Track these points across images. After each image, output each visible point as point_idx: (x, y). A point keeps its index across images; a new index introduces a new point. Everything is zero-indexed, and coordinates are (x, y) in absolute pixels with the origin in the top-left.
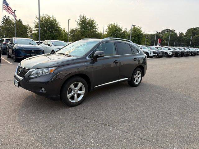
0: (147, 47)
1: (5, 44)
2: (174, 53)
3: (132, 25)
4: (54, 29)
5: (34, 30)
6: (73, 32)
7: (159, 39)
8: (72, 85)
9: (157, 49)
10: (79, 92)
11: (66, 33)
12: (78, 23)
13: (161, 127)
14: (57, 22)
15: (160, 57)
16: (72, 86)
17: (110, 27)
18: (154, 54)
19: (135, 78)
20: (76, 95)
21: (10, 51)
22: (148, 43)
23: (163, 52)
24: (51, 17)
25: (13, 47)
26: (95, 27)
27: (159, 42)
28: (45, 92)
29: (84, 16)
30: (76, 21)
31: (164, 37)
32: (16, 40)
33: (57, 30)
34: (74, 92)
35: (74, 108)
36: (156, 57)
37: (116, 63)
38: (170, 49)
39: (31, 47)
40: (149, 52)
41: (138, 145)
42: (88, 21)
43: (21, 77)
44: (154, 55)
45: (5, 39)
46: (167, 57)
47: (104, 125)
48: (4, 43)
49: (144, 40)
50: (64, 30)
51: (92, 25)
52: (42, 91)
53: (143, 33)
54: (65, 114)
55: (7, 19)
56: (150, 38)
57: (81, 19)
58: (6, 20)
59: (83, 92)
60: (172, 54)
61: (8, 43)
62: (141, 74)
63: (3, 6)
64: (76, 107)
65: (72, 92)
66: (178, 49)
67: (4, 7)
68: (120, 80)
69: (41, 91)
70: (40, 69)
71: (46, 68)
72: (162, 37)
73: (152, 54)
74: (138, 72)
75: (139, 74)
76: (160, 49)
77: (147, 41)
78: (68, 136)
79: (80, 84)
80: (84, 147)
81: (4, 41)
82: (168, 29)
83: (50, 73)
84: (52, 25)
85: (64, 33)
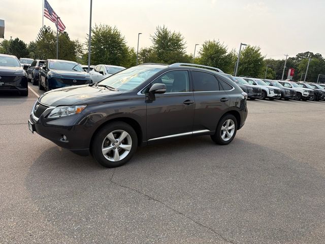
0: (265, 81)
1: (38, 69)
2: (313, 94)
3: (242, 44)
4: (116, 48)
5: (85, 49)
6: (144, 53)
7: (291, 68)
8: (111, 134)
9: (282, 87)
10: (122, 146)
11: (134, 54)
12: (154, 39)
13: (241, 210)
14: (121, 37)
15: (287, 99)
16: (111, 136)
17: (207, 46)
18: (277, 95)
19: (222, 131)
20: (116, 151)
21: (43, 79)
22: (270, 75)
23: (292, 92)
24: (113, 28)
25: (47, 73)
26: (182, 46)
27: (291, 75)
28: (67, 141)
29: (165, 28)
30: (151, 36)
31: (301, 65)
32: (52, 64)
33: (120, 49)
34: (113, 145)
35: (112, 170)
36: (280, 99)
37: (188, 104)
38: (306, 87)
39: (75, 75)
40: (267, 90)
41: (190, 234)
42: (170, 35)
43: (37, 117)
44: (275, 96)
45: (38, 61)
46: (299, 100)
47: (149, 199)
48: (36, 67)
49: (263, 70)
50: (132, 50)
51: (177, 43)
52: (64, 140)
53: (263, 58)
54: (96, 177)
55: (46, 31)
56: (275, 66)
57: (160, 33)
58: (46, 33)
59: (128, 147)
60: (309, 95)
61: (41, 68)
62: (234, 125)
63: (44, 11)
64: (116, 168)
65: (111, 145)
66: (321, 87)
67: (45, 13)
68: (194, 132)
69: (61, 140)
70: (62, 107)
71: (72, 105)
72: (297, 65)
73: (273, 94)
74: (229, 121)
75: (230, 125)
76: (288, 85)
77: (269, 72)
78: (88, 210)
79: (124, 134)
80: (107, 227)
81: (37, 64)
82: (308, 52)
83: (76, 114)
84: (114, 42)
85: (132, 54)
